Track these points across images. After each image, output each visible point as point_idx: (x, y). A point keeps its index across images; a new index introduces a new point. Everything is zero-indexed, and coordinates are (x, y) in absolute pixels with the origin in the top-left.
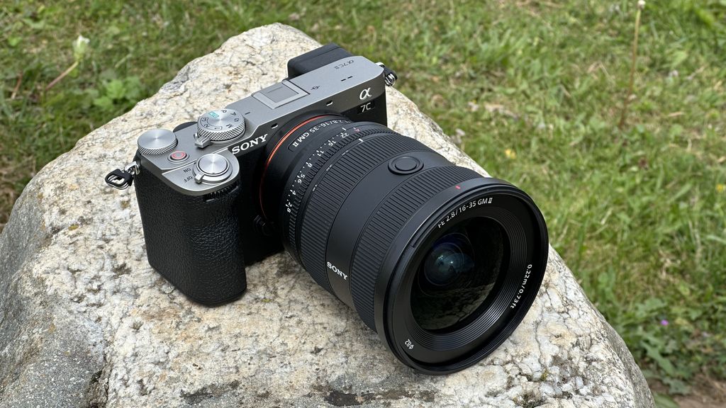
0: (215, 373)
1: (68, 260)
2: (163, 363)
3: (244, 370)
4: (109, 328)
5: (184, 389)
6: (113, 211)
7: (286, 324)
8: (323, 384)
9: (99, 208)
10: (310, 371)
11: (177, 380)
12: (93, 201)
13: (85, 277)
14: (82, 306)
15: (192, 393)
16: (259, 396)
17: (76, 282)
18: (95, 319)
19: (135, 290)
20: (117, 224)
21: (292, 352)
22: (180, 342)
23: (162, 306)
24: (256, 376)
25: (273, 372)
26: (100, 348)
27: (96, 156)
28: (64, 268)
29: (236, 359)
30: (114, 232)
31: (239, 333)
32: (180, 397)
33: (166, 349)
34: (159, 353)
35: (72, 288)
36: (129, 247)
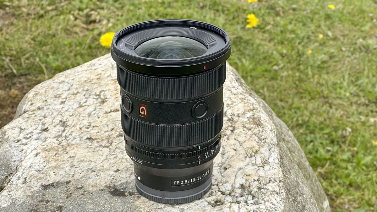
0: (62, 177)
1: (22, 124)
2: (40, 171)
3: (77, 176)
4: (25, 155)
5: (43, 183)
6: (55, 105)
7: (109, 158)
8: (112, 185)
9: (49, 103)
10: (109, 179)
11: (42, 178)
12: (48, 100)
13: (26, 131)
14: (17, 145)
15: (46, 185)
16: (78, 188)
17: (20, 134)
18: (20, 150)
19: (46, 139)
20: (54, 111)
21: (104, 170)
22: (53, 162)
23: (53, 146)
24: (81, 179)
25: (89, 178)
26: (16, 163)
27: (60, 81)
28: (18, 127)
29: (75, 171)
30: (50, 114)
31: (83, 160)
32: (40, 186)
33: (45, 164)
34: (41, 167)
35: (17, 136)
36: (53, 121)
